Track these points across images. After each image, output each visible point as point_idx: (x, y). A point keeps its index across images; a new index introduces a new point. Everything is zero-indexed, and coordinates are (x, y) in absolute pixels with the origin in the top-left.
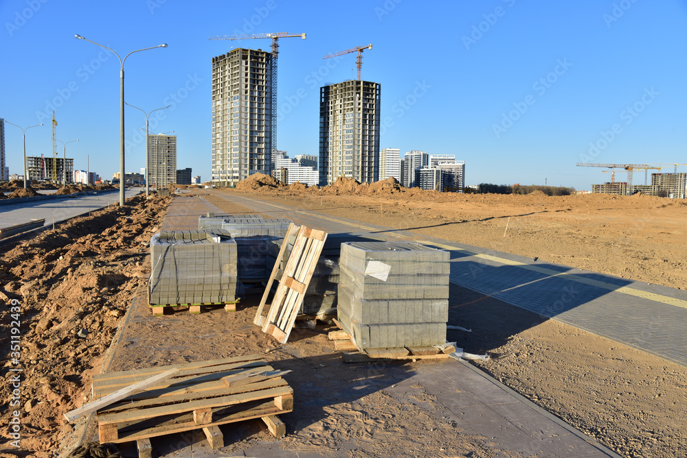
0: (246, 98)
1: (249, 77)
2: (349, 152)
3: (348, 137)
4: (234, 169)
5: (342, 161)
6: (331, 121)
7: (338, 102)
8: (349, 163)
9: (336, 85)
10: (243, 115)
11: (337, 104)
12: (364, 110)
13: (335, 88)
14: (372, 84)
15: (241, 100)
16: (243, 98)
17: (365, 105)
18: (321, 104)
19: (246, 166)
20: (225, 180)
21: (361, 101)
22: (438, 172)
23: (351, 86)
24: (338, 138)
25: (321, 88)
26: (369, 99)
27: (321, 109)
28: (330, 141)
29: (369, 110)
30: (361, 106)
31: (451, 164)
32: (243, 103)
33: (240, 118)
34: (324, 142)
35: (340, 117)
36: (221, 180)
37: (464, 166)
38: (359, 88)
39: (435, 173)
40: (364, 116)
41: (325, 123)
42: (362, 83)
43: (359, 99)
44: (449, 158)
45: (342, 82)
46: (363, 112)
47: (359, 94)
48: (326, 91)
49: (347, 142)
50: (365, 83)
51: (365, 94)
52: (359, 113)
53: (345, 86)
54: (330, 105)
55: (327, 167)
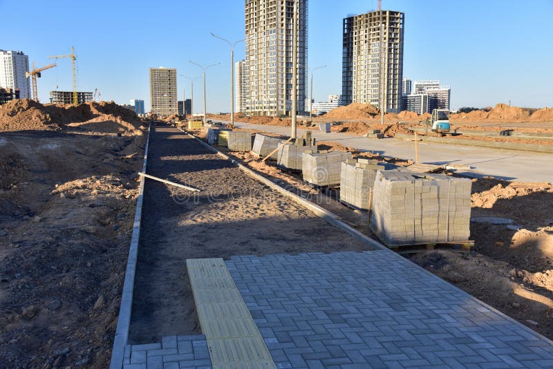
0: (282, 31)
1: (284, 10)
2: (374, 81)
3: (374, 66)
4: (272, 99)
5: (367, 88)
6: (355, 51)
7: (363, 33)
8: (375, 91)
9: (360, 16)
10: (280, 48)
11: (361, 34)
12: (390, 39)
13: (359, 19)
14: (397, 13)
15: (277, 33)
16: (280, 32)
17: (390, 34)
18: (344, 35)
19: (282, 96)
20: (260, 110)
21: (387, 31)
22: (425, 97)
23: (377, 16)
24: (363, 68)
25: (344, 20)
26: (394, 29)
27: (344, 40)
28: (354, 70)
29: (393, 39)
30: (387, 36)
31: (436, 89)
32: (280, 36)
33: (277, 50)
34: (347, 72)
35: (364, 47)
36: (256, 110)
37: (449, 91)
38: (385, 18)
39: (422, 98)
40: (390, 45)
41: (348, 53)
42: (388, 13)
43: (385, 28)
44: (433, 83)
45: (366, 13)
46: (389, 41)
47: (385, 23)
48: (350, 23)
49: (373, 71)
50: (391, 13)
51: (391, 24)
52: (385, 43)
53: (371, 18)
54: (354, 36)
55: (351, 95)
